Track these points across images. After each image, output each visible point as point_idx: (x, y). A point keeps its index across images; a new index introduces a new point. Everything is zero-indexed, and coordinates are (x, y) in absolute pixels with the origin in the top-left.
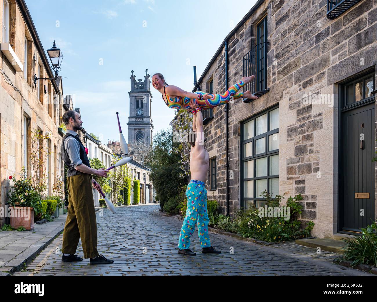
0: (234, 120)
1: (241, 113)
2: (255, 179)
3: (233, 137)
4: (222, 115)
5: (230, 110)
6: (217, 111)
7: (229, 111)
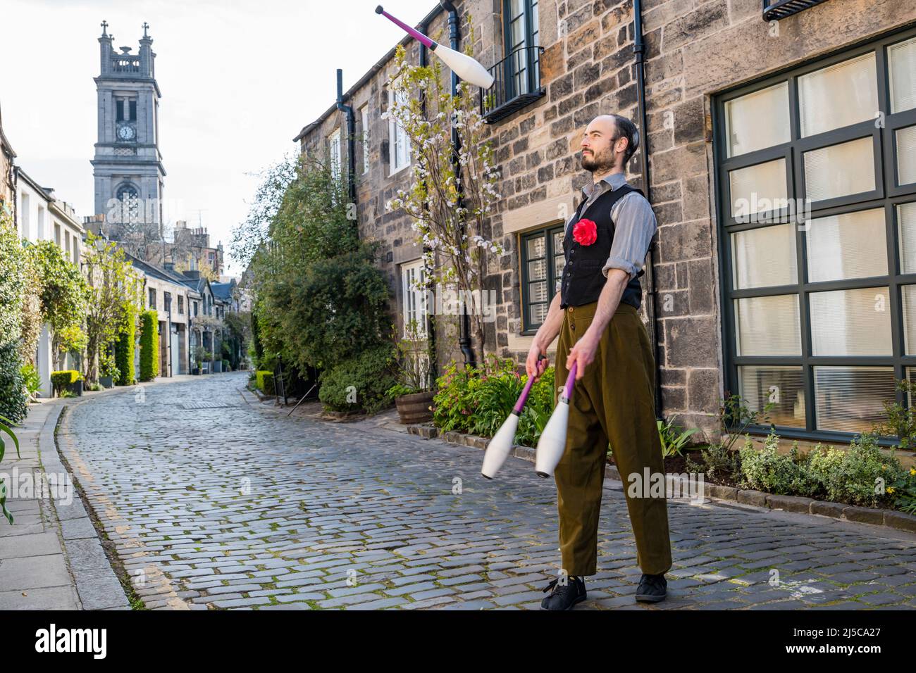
0: (679, 90)
1: (723, 62)
2: (807, 290)
3: (674, 148)
4: (595, 83)
5: (657, 58)
6: (567, 73)
7: (650, 60)
